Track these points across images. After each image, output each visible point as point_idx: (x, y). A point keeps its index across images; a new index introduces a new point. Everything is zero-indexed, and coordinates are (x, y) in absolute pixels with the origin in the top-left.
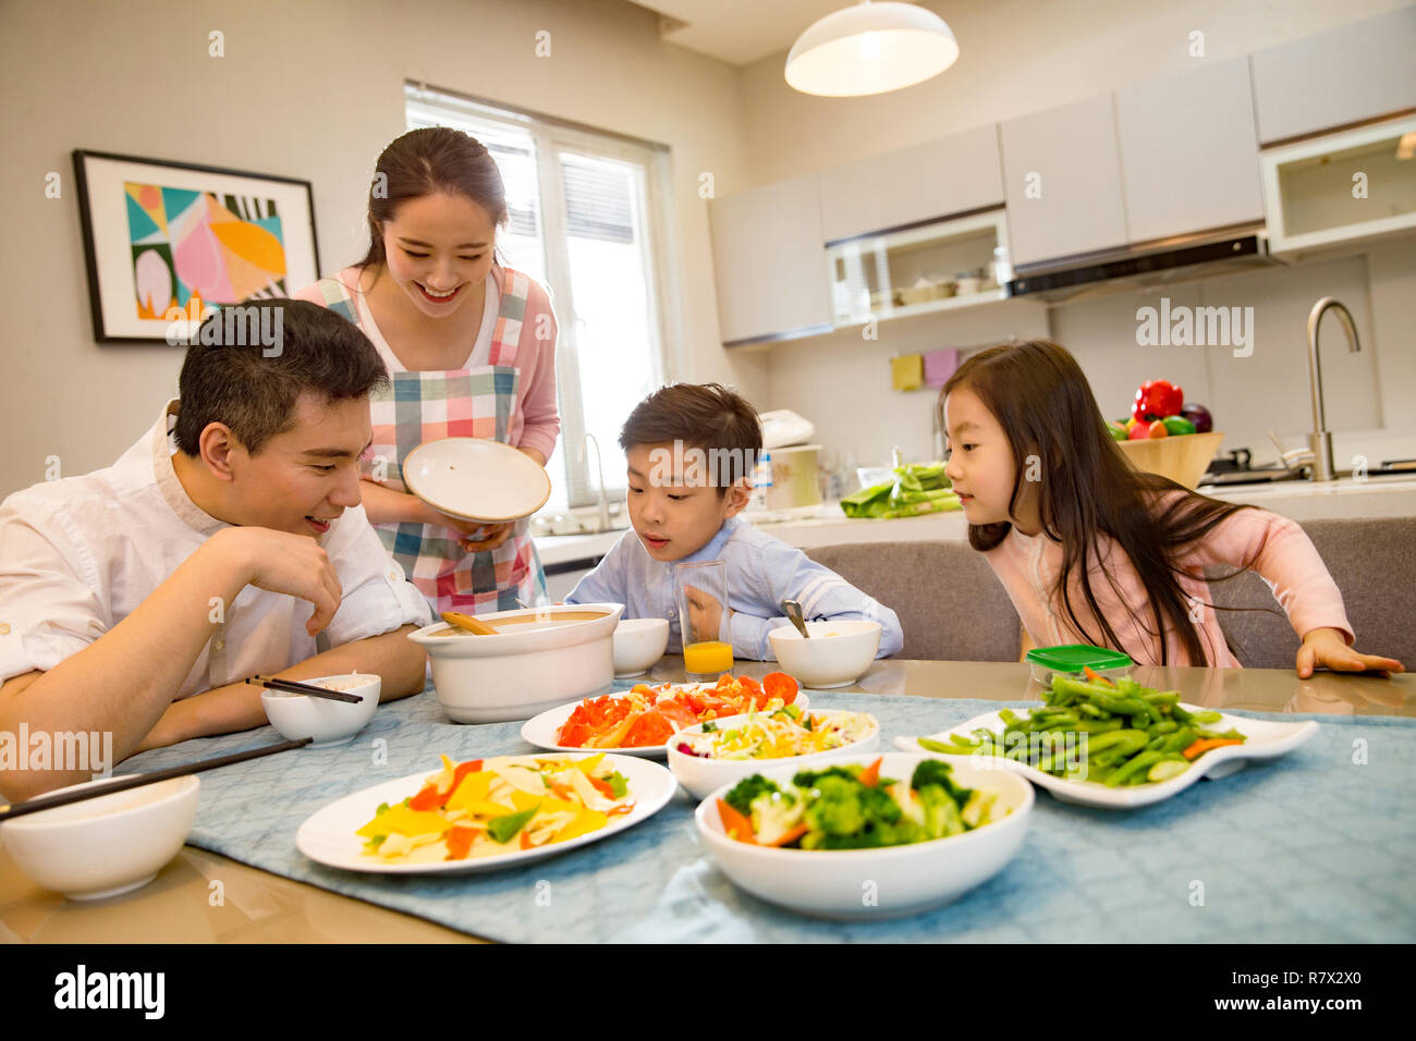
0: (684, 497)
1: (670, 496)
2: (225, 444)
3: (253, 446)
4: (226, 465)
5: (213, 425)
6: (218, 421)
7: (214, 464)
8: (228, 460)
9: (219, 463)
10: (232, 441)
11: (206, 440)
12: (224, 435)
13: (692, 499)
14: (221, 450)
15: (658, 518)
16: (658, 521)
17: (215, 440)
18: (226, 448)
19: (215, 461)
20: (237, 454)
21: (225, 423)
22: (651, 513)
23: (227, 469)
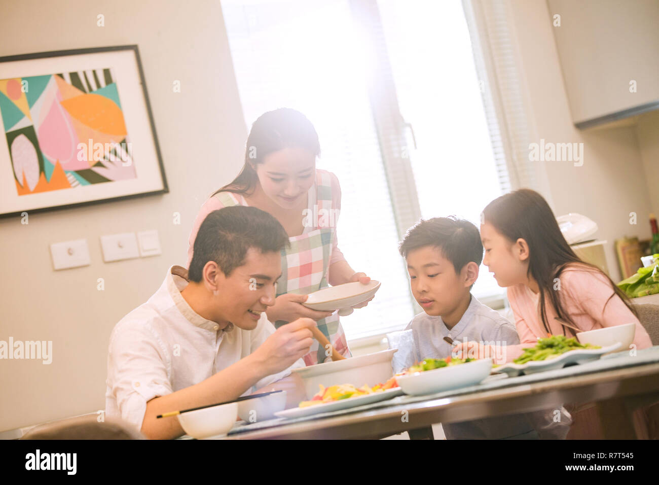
0: (437, 275)
1: (429, 276)
2: (214, 272)
3: (227, 272)
4: (214, 282)
5: (211, 262)
6: (213, 260)
7: (209, 281)
8: (215, 279)
9: (211, 281)
10: (217, 270)
11: (207, 269)
12: (215, 267)
13: (440, 275)
14: (212, 275)
15: (425, 289)
16: (424, 291)
17: (210, 269)
18: (215, 274)
19: (209, 279)
20: (220, 277)
21: (215, 261)
22: (421, 287)
23: (215, 284)
